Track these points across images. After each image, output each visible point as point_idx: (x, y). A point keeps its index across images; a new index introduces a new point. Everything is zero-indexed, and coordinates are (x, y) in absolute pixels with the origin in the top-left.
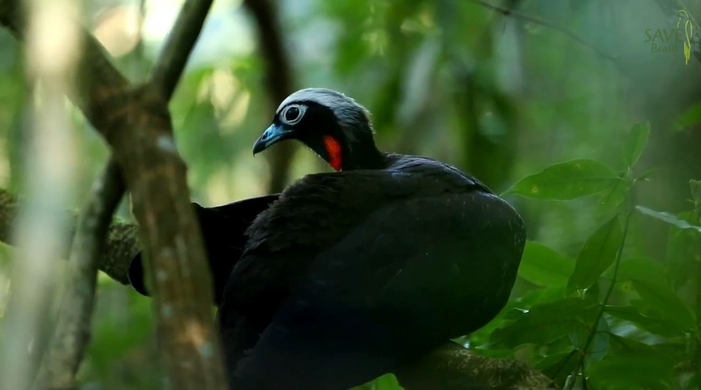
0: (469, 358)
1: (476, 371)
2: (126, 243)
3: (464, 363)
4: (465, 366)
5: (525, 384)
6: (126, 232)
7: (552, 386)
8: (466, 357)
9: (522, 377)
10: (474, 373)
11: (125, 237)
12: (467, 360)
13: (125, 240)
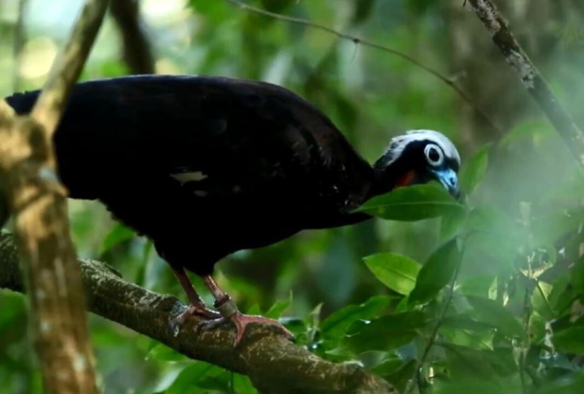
0: (317, 363)
1: (323, 375)
2: (5, 251)
3: (313, 368)
4: (313, 370)
5: (367, 388)
6: (5, 241)
7: (391, 390)
8: (314, 362)
9: (365, 381)
10: (321, 378)
11: (4, 245)
12: (314, 365)
13: (4, 248)
